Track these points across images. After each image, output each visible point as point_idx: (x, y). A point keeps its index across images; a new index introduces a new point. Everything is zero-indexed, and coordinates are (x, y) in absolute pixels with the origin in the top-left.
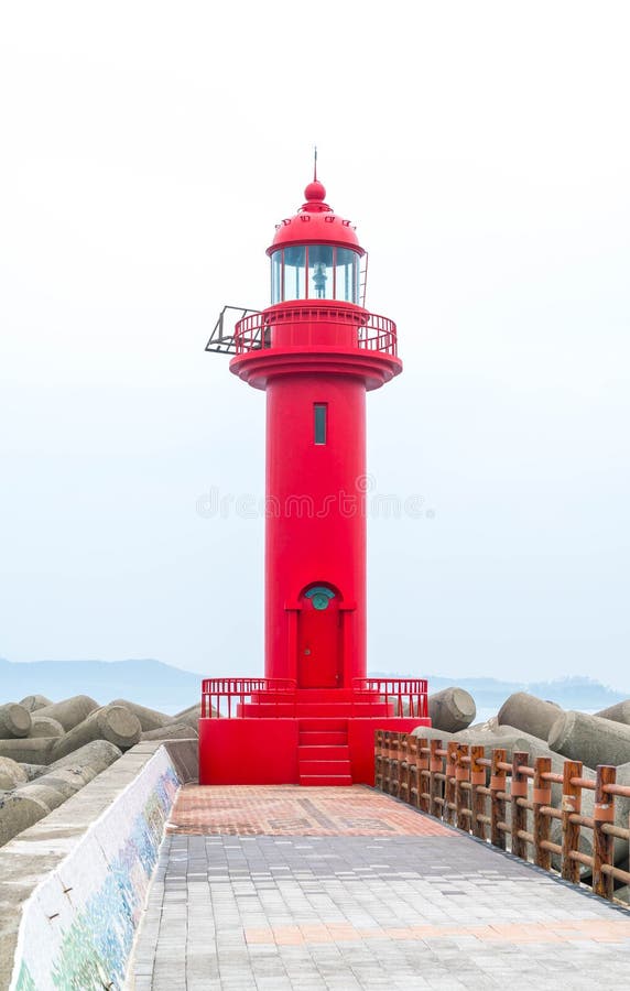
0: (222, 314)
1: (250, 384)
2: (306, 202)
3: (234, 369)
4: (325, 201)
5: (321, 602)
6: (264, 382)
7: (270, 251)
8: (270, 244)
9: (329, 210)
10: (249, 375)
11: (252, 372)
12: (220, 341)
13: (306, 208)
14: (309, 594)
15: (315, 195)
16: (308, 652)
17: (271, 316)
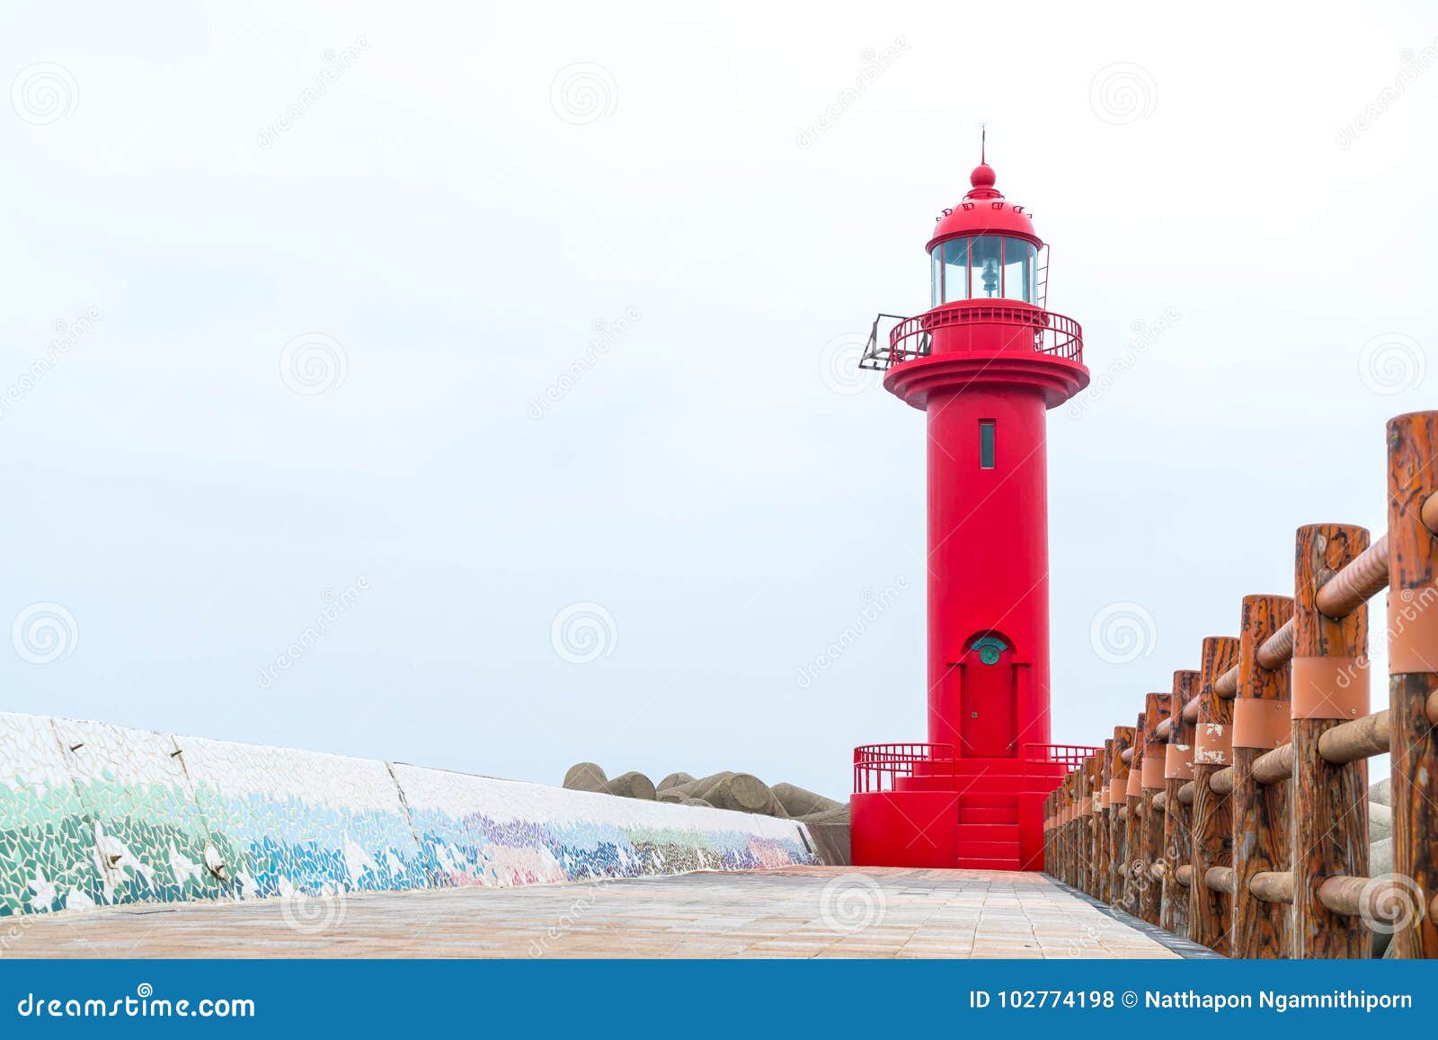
0: (875, 325)
1: (909, 402)
2: (972, 188)
3: (889, 385)
4: (994, 187)
5: (990, 655)
6: (924, 397)
7: (931, 247)
8: (931, 238)
9: (999, 196)
10: (907, 390)
11: (910, 386)
12: (873, 356)
13: (971, 195)
14: (975, 646)
15: (983, 181)
16: (975, 715)
17: (932, 320)
